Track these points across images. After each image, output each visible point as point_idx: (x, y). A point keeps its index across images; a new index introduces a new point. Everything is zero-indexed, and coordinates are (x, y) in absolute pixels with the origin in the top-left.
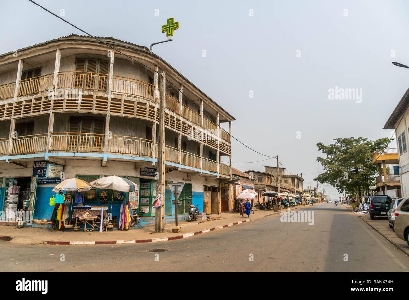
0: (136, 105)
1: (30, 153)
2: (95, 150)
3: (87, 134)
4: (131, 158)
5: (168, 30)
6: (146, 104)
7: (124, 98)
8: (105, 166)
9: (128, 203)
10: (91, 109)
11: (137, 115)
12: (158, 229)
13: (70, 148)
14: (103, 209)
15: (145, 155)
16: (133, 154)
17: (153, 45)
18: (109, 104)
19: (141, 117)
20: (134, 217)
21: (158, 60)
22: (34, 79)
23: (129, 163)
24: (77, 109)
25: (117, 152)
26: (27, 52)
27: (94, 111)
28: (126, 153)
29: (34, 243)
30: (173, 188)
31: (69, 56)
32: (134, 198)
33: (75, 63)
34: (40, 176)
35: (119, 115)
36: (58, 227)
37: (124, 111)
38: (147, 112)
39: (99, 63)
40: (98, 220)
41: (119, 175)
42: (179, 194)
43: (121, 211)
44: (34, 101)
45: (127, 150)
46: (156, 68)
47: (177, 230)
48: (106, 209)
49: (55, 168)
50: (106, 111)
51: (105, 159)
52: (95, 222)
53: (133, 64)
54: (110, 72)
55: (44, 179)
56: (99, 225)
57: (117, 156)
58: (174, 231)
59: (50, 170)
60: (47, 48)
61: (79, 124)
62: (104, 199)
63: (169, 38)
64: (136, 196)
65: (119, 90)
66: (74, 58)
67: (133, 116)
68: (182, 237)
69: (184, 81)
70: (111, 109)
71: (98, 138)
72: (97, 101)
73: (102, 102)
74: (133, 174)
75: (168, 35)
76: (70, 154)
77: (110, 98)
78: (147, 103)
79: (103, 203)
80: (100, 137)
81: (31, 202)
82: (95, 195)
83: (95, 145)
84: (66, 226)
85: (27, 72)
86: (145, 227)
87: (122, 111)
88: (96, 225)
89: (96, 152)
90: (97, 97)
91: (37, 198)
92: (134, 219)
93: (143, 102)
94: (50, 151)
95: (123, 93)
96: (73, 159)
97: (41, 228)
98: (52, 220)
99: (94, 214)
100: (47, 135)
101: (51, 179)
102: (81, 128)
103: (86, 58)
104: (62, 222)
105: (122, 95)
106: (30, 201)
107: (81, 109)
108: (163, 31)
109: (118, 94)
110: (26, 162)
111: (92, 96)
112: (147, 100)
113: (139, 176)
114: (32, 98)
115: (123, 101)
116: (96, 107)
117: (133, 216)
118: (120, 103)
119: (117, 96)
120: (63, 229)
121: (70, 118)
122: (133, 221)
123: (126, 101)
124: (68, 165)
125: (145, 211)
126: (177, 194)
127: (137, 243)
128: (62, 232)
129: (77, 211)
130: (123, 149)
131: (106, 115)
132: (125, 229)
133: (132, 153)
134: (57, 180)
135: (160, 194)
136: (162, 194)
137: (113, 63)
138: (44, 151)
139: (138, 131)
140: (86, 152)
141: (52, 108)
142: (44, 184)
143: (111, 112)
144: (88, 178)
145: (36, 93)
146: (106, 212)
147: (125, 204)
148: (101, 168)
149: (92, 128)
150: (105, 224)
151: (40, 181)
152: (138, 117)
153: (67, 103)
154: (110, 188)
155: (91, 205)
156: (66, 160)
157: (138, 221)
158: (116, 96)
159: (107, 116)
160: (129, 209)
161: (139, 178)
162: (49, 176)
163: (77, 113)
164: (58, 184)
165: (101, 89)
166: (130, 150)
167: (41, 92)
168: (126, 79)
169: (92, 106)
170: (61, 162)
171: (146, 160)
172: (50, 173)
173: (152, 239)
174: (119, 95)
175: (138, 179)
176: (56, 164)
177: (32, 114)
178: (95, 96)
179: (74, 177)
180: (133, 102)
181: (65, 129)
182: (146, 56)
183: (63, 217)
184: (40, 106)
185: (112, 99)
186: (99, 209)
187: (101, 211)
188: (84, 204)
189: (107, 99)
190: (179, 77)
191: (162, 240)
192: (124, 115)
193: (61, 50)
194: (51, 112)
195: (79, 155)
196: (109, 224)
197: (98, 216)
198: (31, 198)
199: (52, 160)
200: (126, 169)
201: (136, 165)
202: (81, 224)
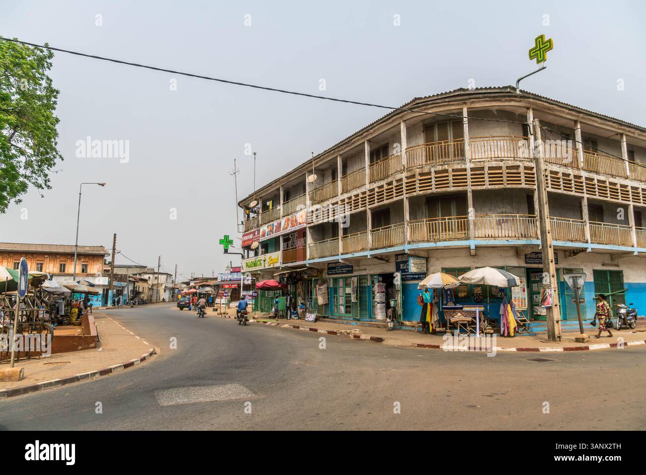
0: (504, 171)
1: (390, 247)
2: (459, 236)
3: (447, 218)
4: (506, 243)
5: (537, 54)
6: (519, 166)
7: (487, 165)
8: (475, 255)
9: (510, 302)
10: (448, 187)
11: (508, 184)
12: (553, 337)
13: (430, 236)
14: (478, 309)
15: (526, 236)
16: (509, 237)
17: (519, 81)
18: (469, 177)
19: (514, 186)
20: (521, 321)
21: (529, 100)
22: (383, 160)
23: (507, 248)
24: (431, 189)
25: (487, 236)
26: (371, 131)
27: (452, 189)
28: (499, 237)
29: (404, 345)
30: (571, 280)
31: (416, 124)
32: (519, 295)
33: (423, 131)
34: (403, 271)
35: (484, 187)
36: (429, 330)
37: (490, 181)
38: (522, 177)
39: (451, 124)
40: (474, 323)
41: (492, 266)
42: (580, 288)
43: (501, 312)
44: (386, 187)
45: (500, 231)
46: (528, 111)
47: (583, 339)
48: (482, 309)
49: (418, 261)
50: (467, 186)
51: (473, 247)
52: (469, 325)
53: (496, 113)
54: (465, 135)
55: (408, 275)
56: (475, 329)
57: (487, 241)
58: (578, 340)
59: (412, 265)
60: (390, 123)
61: (437, 206)
62: (479, 297)
63: (541, 65)
64: (521, 292)
65: (478, 156)
66: (421, 125)
67: (502, 186)
68: (587, 348)
69: (581, 115)
70: (472, 182)
71: (461, 221)
72: (453, 176)
73: (460, 175)
74: (514, 262)
75: (538, 62)
76: (431, 245)
77: (469, 169)
78: (521, 165)
79: (478, 302)
80: (462, 220)
81: (398, 302)
82: (467, 292)
83: (458, 230)
84: (438, 329)
85: (375, 152)
86: (538, 334)
87: (487, 183)
88: (471, 329)
89: (461, 239)
90: (454, 170)
91: (404, 297)
92: (522, 323)
93: (514, 165)
94: (409, 243)
95: (485, 158)
96: (436, 249)
97: (411, 330)
98: (421, 322)
99: (468, 316)
100: (404, 224)
101: (416, 274)
102: (440, 210)
103: (435, 123)
104: (432, 325)
105: (484, 161)
106: (396, 300)
107: (436, 188)
108: (531, 57)
109: (478, 162)
110: (387, 256)
111: (446, 171)
112: (520, 161)
113: (524, 265)
114: (383, 183)
115: (486, 169)
116: (454, 183)
117: (519, 319)
118: (483, 172)
119: (478, 165)
120: (435, 333)
121: (426, 200)
122: (519, 325)
123: (490, 168)
124: (431, 257)
125: (541, 312)
126: (578, 288)
127: (519, 351)
128: (434, 336)
129: (447, 312)
130: (495, 232)
131: (466, 191)
132: (509, 336)
133: (507, 235)
134: (422, 276)
135: (549, 290)
136: (553, 289)
137: (467, 122)
138: (403, 243)
139: (514, 204)
140: (450, 240)
141: (405, 192)
142: (408, 280)
143: (472, 186)
144: (457, 272)
145: (387, 177)
146: (482, 313)
147: (506, 303)
148: (471, 257)
149: (453, 210)
150: (482, 328)
151: (404, 277)
152: (509, 186)
153: (420, 184)
154: (482, 283)
155: (463, 305)
156: (428, 250)
157: (527, 326)
158: (476, 165)
159: (468, 192)
160: (511, 310)
161: (524, 267)
162: (412, 271)
163: (433, 193)
164: (423, 280)
165: (457, 158)
166: (503, 231)
167: (392, 175)
168: (487, 139)
169: (448, 183)
170: (423, 254)
171: (529, 242)
172: (413, 267)
173: (539, 348)
174: (480, 162)
175: (523, 269)
176: (418, 257)
177: (386, 202)
178: (450, 170)
179: (439, 272)
180: (500, 168)
181: (422, 214)
182: (511, 101)
183: (432, 319)
184: (393, 191)
185: (472, 169)
186: (473, 309)
187: (476, 311)
188: (455, 303)
189: (465, 170)
190: (570, 112)
191: (555, 350)
192: (490, 187)
193: (404, 121)
194: (404, 197)
195: (441, 244)
196: (488, 328)
197: (473, 318)
198: (398, 296)
199: (413, 253)
200: (504, 257)
201: (517, 251)
202: (453, 326)
